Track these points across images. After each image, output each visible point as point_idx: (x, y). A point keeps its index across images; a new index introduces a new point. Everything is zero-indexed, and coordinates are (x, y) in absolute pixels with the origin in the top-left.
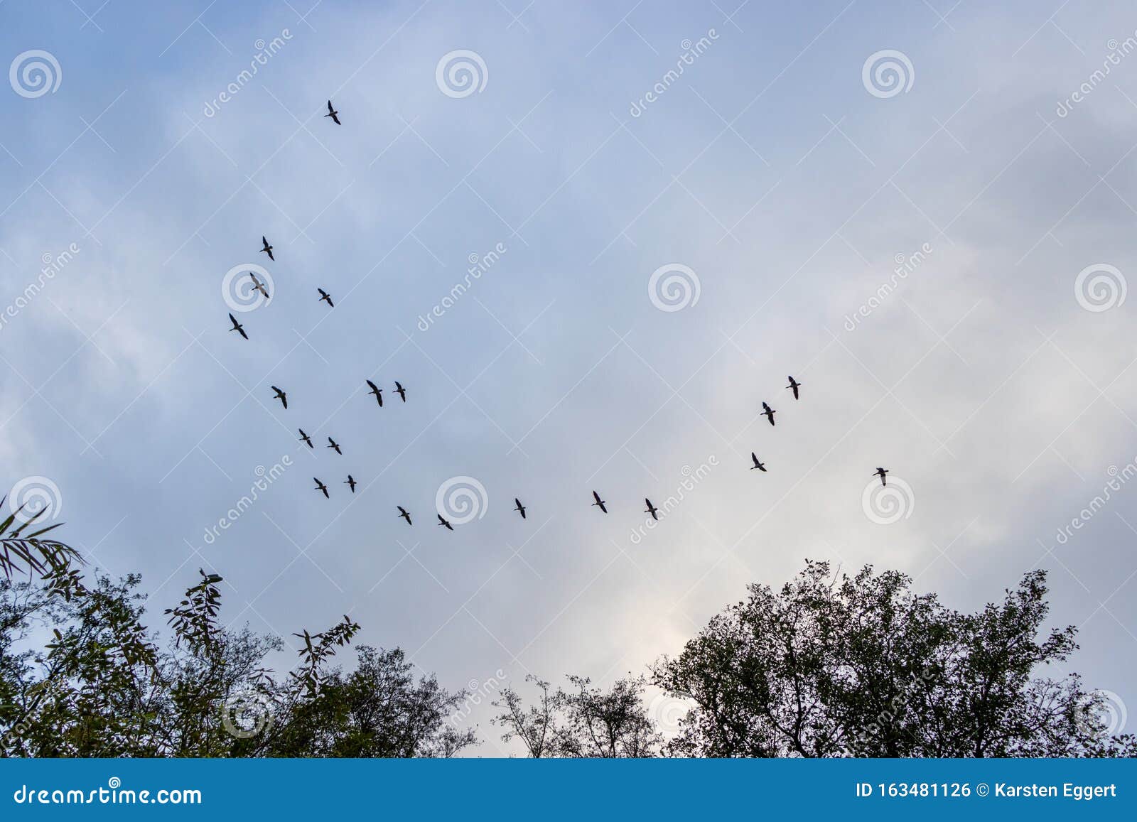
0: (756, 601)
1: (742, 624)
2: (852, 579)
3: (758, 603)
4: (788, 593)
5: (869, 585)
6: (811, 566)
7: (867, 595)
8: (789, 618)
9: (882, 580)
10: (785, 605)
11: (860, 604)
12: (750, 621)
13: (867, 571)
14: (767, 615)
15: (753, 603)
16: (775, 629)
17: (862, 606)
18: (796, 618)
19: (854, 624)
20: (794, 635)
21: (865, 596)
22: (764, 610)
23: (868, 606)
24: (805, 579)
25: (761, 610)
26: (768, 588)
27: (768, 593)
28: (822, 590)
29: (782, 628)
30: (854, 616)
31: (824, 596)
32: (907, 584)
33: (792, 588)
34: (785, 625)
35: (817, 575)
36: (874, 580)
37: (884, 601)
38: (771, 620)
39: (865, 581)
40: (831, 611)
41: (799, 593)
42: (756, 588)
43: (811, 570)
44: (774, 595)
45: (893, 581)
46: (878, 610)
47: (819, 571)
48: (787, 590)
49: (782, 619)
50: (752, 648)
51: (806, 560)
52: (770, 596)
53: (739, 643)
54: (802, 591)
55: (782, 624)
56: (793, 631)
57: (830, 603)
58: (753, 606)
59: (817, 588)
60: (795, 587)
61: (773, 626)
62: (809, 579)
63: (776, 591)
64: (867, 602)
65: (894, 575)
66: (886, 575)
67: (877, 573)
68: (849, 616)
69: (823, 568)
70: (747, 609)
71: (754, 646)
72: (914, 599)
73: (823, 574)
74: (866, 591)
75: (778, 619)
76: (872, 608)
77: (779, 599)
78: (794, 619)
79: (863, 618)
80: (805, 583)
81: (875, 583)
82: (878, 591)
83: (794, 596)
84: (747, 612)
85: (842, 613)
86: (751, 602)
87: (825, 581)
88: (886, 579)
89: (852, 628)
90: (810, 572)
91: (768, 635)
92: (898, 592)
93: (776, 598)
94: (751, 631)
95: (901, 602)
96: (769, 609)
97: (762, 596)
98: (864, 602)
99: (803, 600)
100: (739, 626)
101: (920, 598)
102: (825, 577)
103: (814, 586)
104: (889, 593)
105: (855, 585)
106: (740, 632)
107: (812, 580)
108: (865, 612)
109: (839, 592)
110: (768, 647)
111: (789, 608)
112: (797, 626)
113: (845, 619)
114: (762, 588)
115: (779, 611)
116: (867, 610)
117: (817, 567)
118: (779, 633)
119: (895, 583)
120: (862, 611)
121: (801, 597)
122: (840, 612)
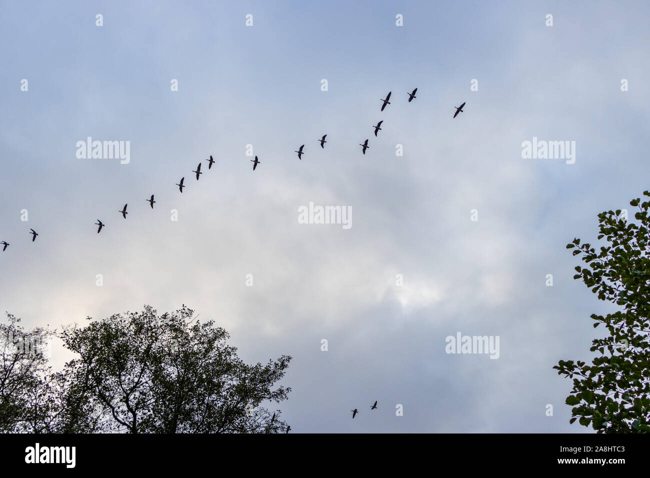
0: (145, 315)
1: (131, 324)
2: (201, 324)
3: (146, 317)
4: (165, 318)
5: (208, 331)
6: (184, 309)
7: (204, 336)
8: (158, 331)
9: (215, 330)
10: (160, 324)
11: (198, 338)
12: (137, 324)
13: (211, 323)
14: (147, 325)
15: (143, 315)
16: (148, 334)
17: (198, 340)
18: (162, 333)
19: (190, 347)
20: (156, 341)
21: (203, 335)
22: (147, 322)
23: (202, 341)
24: (177, 314)
25: (146, 321)
26: (155, 311)
27: (154, 314)
28: (183, 323)
29: (151, 335)
30: (192, 343)
31: (182, 327)
32: (227, 338)
33: (168, 316)
34: (154, 334)
35: (185, 315)
36: (212, 330)
37: (211, 342)
38: (148, 329)
39: (207, 328)
40: (182, 336)
41: (170, 321)
42: (149, 308)
43: (183, 311)
44: (157, 316)
45: (221, 334)
46: (205, 345)
47: (187, 313)
48: (165, 316)
49: (154, 330)
50: (129, 339)
51: (183, 305)
52: (154, 316)
53: (124, 334)
54: (173, 320)
55: (153, 333)
56: (157, 339)
57: (183, 332)
58: (142, 318)
59: (181, 322)
60: (170, 316)
61: (148, 332)
62: (180, 315)
63: (159, 314)
64: (202, 339)
65: (222, 331)
66: (219, 329)
67: (214, 327)
68: (190, 342)
69: (190, 313)
70: (138, 317)
71: (131, 338)
72: (227, 347)
73: (188, 316)
74: (205, 333)
75: (152, 329)
76: (203, 343)
77: (158, 319)
78: (160, 333)
79: (196, 346)
80: (176, 316)
81: (211, 331)
82: (211, 335)
83: (167, 321)
84: (137, 319)
85: (187, 339)
86: (142, 315)
87: (187, 320)
88: (218, 331)
89: (188, 349)
90: (182, 312)
91: (142, 336)
92: (220, 340)
93: (157, 317)
94: (134, 330)
95: (219, 346)
96: (150, 322)
97: (150, 313)
98: (201, 338)
99: (171, 325)
100: (129, 325)
101: (230, 348)
102: (188, 318)
103: (180, 320)
104: (215, 339)
105: (201, 328)
106: (127, 328)
107: (181, 317)
108: (198, 344)
109: (191, 328)
110: (138, 342)
111: (161, 326)
112: (160, 337)
113: (187, 343)
114: (152, 309)
115: (155, 326)
116: (200, 343)
117: (187, 311)
118: (148, 337)
119: (221, 335)
120: (197, 342)
121: (170, 323)
122: (186, 338)
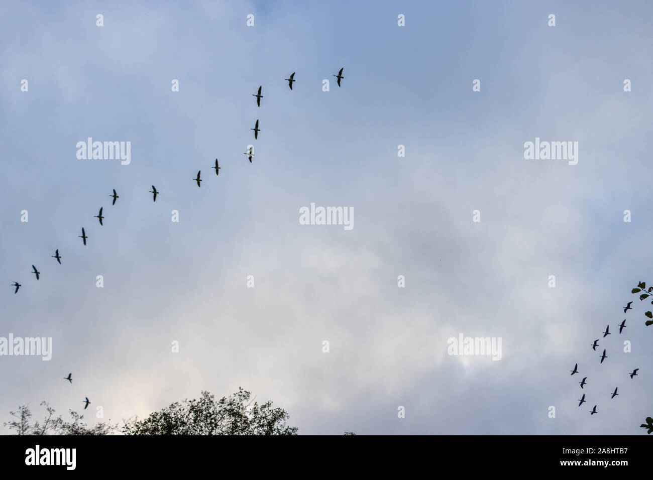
0: (203, 401)
1: (190, 412)
2: (259, 406)
3: (204, 403)
4: (223, 403)
5: (267, 412)
6: (241, 392)
7: (263, 418)
8: (217, 417)
9: (274, 412)
10: (218, 409)
11: (258, 421)
12: (196, 412)
13: (269, 404)
14: (205, 411)
15: (201, 402)
16: (207, 421)
17: (258, 423)
18: (221, 418)
19: (250, 431)
20: (216, 427)
21: (262, 418)
22: (205, 409)
23: (261, 424)
24: (235, 398)
25: (204, 407)
26: (212, 397)
27: (212, 399)
28: (241, 407)
29: (211, 422)
30: (252, 427)
31: (240, 411)
32: (286, 418)
33: (226, 401)
34: (213, 421)
35: (242, 398)
36: (270, 411)
37: (270, 424)
38: (207, 415)
39: (265, 410)
40: (241, 420)
41: (228, 405)
42: (206, 394)
43: (240, 394)
44: (214, 401)
45: (279, 415)
46: (265, 428)
47: (244, 396)
48: (223, 401)
49: (213, 416)
50: (189, 428)
51: (240, 388)
52: (212, 401)
53: (183, 423)
54: (231, 404)
55: (212, 419)
56: (216, 425)
57: (242, 416)
58: (200, 404)
59: (239, 405)
60: (228, 401)
61: (207, 419)
62: (237, 399)
63: (217, 400)
64: (262, 421)
65: (281, 411)
66: (277, 410)
67: (273, 407)
68: (249, 426)
69: (246, 396)
70: (196, 404)
71: (191, 427)
72: (287, 428)
73: (246, 398)
74: (264, 415)
75: (211, 416)
76: (263, 426)
77: (216, 404)
78: (220, 419)
79: (256, 430)
80: (234, 400)
81: (270, 412)
82: (270, 417)
83: (225, 406)
84: (196, 406)
85: (246, 423)
86: (200, 401)
87: (245, 403)
88: (277, 412)
89: (248, 433)
90: (239, 395)
91: (202, 424)
92: (280, 421)
93: (215, 403)
94: (193, 418)
95: (279, 428)
96: (208, 409)
97: (208, 399)
98: (260, 421)
99: (229, 409)
100: (188, 413)
101: (291, 429)
102: (246, 400)
104: (275, 420)
105: (259, 410)
106: (187, 417)
107: (238, 400)
108: (258, 427)
109: (250, 411)
110: (198, 430)
111: (220, 411)
112: (219, 423)
113: (246, 427)
114: (210, 395)
115: (213, 411)
116: (260, 426)
117: (244, 393)
118: (208, 424)
119: (280, 416)
120: (257, 425)
121: (228, 408)
122: (245, 422)
